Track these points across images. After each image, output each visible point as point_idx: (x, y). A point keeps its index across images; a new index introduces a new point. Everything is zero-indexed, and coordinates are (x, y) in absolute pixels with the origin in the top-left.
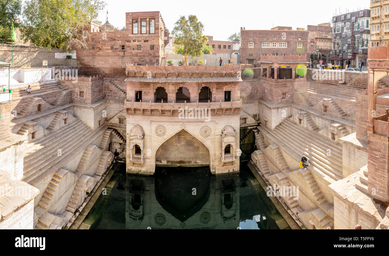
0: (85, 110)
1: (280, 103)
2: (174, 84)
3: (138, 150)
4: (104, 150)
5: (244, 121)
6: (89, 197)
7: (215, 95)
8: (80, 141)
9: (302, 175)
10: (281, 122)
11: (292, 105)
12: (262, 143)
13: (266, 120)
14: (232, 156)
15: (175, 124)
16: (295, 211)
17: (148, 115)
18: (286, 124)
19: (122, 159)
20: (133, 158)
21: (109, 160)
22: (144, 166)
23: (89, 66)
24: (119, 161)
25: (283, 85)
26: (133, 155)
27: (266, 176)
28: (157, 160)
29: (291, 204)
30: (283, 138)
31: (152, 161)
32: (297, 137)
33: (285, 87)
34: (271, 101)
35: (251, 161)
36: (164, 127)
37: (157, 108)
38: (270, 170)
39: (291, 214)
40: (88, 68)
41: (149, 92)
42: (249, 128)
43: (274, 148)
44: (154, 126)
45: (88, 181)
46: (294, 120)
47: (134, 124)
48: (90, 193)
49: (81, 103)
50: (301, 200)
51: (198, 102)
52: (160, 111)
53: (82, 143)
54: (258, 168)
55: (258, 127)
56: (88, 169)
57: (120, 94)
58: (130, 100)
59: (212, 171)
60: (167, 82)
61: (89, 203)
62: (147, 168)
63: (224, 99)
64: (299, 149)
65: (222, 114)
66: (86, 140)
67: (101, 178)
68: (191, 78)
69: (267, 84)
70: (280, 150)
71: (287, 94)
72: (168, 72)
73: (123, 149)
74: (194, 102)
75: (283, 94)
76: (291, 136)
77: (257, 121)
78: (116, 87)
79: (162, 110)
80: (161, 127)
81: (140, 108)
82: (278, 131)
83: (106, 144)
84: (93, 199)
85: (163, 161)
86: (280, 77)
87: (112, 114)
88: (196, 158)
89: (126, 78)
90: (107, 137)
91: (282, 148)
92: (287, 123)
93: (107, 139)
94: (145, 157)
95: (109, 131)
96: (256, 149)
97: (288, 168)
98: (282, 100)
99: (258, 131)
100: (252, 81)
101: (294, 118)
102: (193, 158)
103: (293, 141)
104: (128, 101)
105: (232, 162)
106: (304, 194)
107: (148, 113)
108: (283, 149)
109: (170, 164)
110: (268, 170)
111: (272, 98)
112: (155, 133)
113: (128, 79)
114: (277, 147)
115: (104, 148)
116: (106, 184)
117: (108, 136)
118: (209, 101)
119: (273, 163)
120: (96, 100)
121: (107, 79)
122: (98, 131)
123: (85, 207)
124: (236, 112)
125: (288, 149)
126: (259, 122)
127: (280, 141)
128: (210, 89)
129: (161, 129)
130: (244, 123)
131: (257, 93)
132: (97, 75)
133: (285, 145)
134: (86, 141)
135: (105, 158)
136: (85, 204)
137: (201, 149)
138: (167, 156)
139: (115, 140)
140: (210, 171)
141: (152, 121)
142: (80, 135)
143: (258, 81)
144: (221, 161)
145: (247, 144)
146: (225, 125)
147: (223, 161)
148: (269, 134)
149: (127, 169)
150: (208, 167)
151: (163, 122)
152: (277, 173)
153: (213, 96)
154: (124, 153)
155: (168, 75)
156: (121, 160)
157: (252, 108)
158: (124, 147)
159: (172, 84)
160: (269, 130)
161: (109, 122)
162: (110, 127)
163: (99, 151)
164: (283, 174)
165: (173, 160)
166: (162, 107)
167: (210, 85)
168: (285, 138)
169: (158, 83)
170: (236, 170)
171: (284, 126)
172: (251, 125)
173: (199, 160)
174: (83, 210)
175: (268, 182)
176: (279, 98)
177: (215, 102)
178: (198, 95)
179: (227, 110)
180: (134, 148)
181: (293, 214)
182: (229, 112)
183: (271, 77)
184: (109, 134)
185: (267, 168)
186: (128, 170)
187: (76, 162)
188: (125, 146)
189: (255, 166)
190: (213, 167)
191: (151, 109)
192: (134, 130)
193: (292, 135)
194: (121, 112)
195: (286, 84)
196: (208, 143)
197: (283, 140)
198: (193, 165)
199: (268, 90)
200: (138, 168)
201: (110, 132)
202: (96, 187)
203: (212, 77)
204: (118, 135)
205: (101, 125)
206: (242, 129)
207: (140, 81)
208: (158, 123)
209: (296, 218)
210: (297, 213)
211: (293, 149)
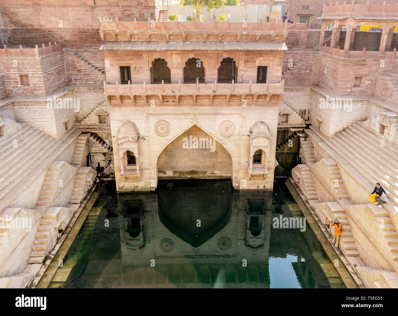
0: (36, 107)
1: (348, 94)
2: (180, 54)
3: (131, 159)
4: (79, 166)
5: (284, 119)
6: (64, 235)
7: (242, 72)
8: (35, 159)
9: (371, 212)
10: (346, 127)
11: (371, 100)
12: (310, 154)
13: (321, 120)
14: (264, 168)
15: (183, 117)
16: (352, 261)
17: (143, 106)
18: (355, 131)
19: (109, 175)
20: (125, 170)
21: (89, 180)
22: (142, 180)
23: (29, 27)
24: (104, 179)
25: (359, 61)
26: (124, 167)
27: (312, 203)
28: (159, 171)
29: (348, 249)
30: (346, 152)
31: (153, 172)
32: (373, 154)
33: (363, 65)
34: (332, 89)
35: (290, 179)
36: (167, 122)
37: (156, 93)
38: (318, 196)
39: (345, 262)
40: (28, 31)
41: (141, 68)
42: (292, 130)
43: (330, 164)
44: (153, 121)
45: (58, 215)
46: (370, 125)
47: (122, 120)
48: (64, 229)
49: (26, 96)
50: (364, 250)
51: (216, 82)
52: (161, 98)
53: (39, 162)
54: (300, 190)
55: (305, 130)
56: (57, 198)
57: (96, 74)
58: (113, 82)
59: (235, 185)
60: (169, 50)
61: (65, 242)
62: (147, 182)
63: (256, 79)
64: (372, 174)
65: (252, 104)
66: (46, 156)
67: (80, 207)
68: (205, 42)
69: (329, 59)
70: (338, 169)
71: (364, 79)
72: (170, 33)
73: (110, 161)
74: (210, 82)
75: (356, 78)
76: (360, 152)
77: (305, 121)
78: (87, 63)
79: (163, 96)
80: (163, 123)
81: (129, 94)
82: (338, 139)
83: (81, 158)
84: (70, 236)
85: (167, 172)
86: (354, 47)
87: (86, 110)
88: (213, 167)
89: (102, 44)
90: (82, 147)
91: (343, 166)
92: (357, 129)
93: (83, 149)
94: (143, 168)
95: (84, 136)
96: (300, 162)
97: (349, 199)
98: (354, 89)
99: (306, 137)
100: (303, 54)
101: (370, 122)
102: (209, 167)
103: (363, 160)
104: (109, 83)
105: (263, 175)
106: (371, 242)
107: (143, 101)
108: (344, 168)
109: (177, 175)
110: (316, 195)
111: (336, 84)
112: (154, 132)
113: (106, 45)
114: (333, 163)
115: (80, 163)
116: (88, 213)
117: (84, 145)
118: (233, 81)
119: (324, 186)
120: (55, 88)
121: (69, 50)
122: (66, 139)
123: (59, 250)
124: (274, 101)
125: (353, 169)
126: (308, 123)
127: (340, 155)
128: (235, 62)
129: (163, 126)
130: (284, 122)
131: (309, 74)
132: (50, 43)
133: (349, 163)
134: (47, 158)
135: (83, 176)
136: (58, 246)
137: (220, 154)
138: (174, 164)
139: (95, 149)
140: (232, 185)
141: (148, 114)
142: (34, 149)
143: (314, 53)
144: (247, 172)
145: (287, 153)
146: (256, 120)
147: (250, 172)
148: (324, 143)
149: (117, 187)
150: (229, 180)
151: (166, 114)
152: (329, 201)
153: (240, 73)
154: (111, 165)
155: (169, 39)
156: (107, 176)
157: (299, 100)
158: (111, 158)
159: (177, 54)
160: (323, 137)
161: (83, 123)
162: (84, 131)
163: (72, 170)
164: (339, 204)
165: (181, 169)
166: (163, 91)
167: (235, 56)
168: (351, 153)
169: (155, 51)
170: (269, 188)
171: (351, 133)
172: (295, 126)
173: (217, 170)
174: (57, 255)
175: (314, 211)
176: (349, 85)
177: (242, 83)
178: (217, 71)
179: (259, 96)
180: (126, 156)
181: (349, 264)
182: (263, 100)
183: (339, 47)
184: (85, 141)
185: (315, 192)
186: (119, 188)
187: (33, 192)
188: (112, 156)
189: (296, 186)
190: (237, 180)
191: (146, 94)
192: (123, 130)
193: (363, 150)
194: (100, 104)
195: (365, 61)
196: (230, 146)
197: (346, 155)
198: (209, 177)
199: (330, 69)
200: (133, 184)
201: (86, 138)
202: (73, 220)
203: (239, 41)
204: (99, 141)
205: (69, 129)
206: (281, 130)
207: (125, 49)
208: (158, 117)
209: (353, 271)
210: (355, 266)
211: (362, 172)
